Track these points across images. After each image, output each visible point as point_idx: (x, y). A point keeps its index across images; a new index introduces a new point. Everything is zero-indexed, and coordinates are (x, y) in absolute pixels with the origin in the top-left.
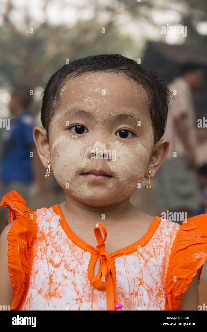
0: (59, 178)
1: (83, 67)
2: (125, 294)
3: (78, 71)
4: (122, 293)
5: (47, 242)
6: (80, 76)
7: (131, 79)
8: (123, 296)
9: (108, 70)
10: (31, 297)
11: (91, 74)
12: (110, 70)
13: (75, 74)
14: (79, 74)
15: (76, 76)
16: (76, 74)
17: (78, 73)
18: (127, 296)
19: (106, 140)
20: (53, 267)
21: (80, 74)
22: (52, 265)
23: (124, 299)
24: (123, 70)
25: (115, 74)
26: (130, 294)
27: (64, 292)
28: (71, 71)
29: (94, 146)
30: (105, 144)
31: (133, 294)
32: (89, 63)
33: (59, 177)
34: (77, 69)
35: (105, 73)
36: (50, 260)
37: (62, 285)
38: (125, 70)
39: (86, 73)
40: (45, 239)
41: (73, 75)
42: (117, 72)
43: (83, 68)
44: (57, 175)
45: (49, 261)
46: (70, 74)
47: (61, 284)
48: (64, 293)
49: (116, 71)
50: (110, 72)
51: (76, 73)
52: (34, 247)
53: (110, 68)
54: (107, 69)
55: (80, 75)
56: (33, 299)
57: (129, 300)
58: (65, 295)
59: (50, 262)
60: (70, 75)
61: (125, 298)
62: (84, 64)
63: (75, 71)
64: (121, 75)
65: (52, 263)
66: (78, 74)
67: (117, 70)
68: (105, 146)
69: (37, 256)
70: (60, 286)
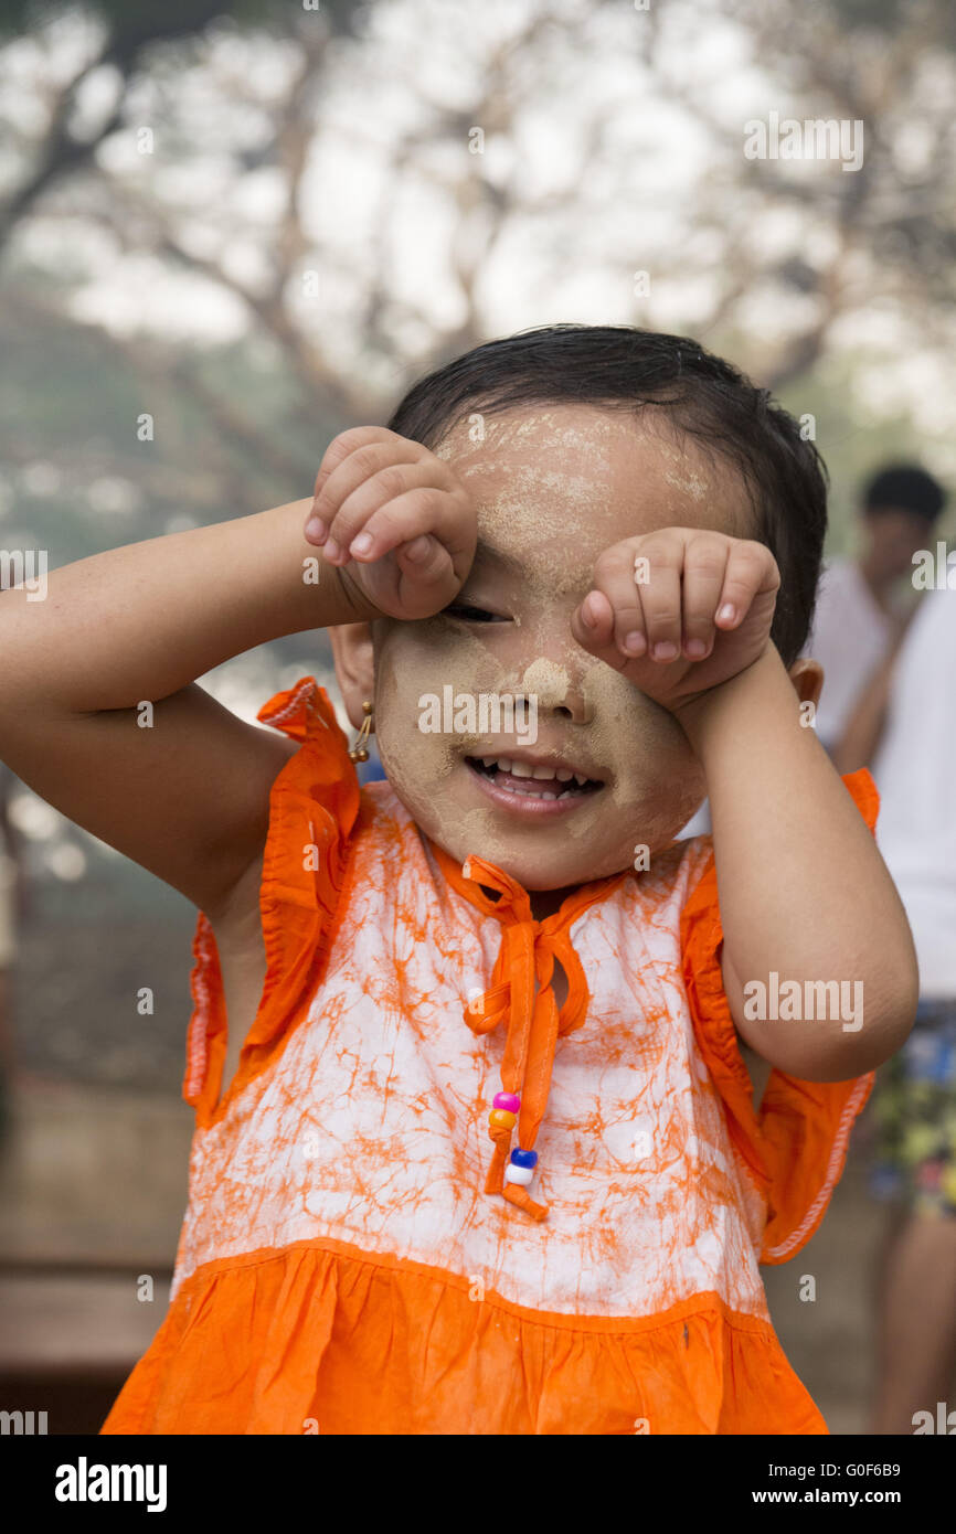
0: (394, 767)
1: (522, 379)
2: (632, 1027)
3: (499, 394)
4: (622, 1026)
5: (405, 852)
6: (506, 414)
7: (687, 440)
8: (627, 1034)
9: (605, 403)
10: (340, 1006)
11: (543, 410)
12: (614, 402)
13: (488, 402)
14: (504, 405)
15: (490, 413)
16: (494, 405)
17: (500, 401)
18: (639, 1030)
19: (571, 655)
20: (412, 939)
21: (505, 408)
22: (409, 932)
23: (634, 1044)
24: (662, 403)
25: (629, 419)
26: (648, 1021)
27: (437, 1027)
28: (476, 389)
29: (527, 674)
30: (568, 669)
31: (658, 1017)
32: (541, 365)
33: (397, 763)
34: (500, 383)
35: (595, 414)
36: (406, 913)
37: (433, 1002)
38: (671, 403)
39: (526, 406)
40: (400, 841)
41: (483, 404)
42: (637, 413)
43: (517, 383)
44: (390, 757)
45: (402, 917)
46: (473, 401)
47: (431, 999)
48: (438, 1031)
49: (633, 407)
50: (610, 408)
51: (493, 401)
52: (361, 848)
53: (612, 396)
54: (603, 396)
55: (505, 411)
56: (346, 1012)
57: (651, 1039)
58: (438, 1036)
59: (404, 921)
60: (472, 404)
61: (635, 1040)
62: (525, 369)
63: (488, 390)
64: (651, 428)
65: (411, 924)
66: (499, 406)
67: (640, 403)
68: (566, 675)
69: (369, 878)
70: (427, 1004)
